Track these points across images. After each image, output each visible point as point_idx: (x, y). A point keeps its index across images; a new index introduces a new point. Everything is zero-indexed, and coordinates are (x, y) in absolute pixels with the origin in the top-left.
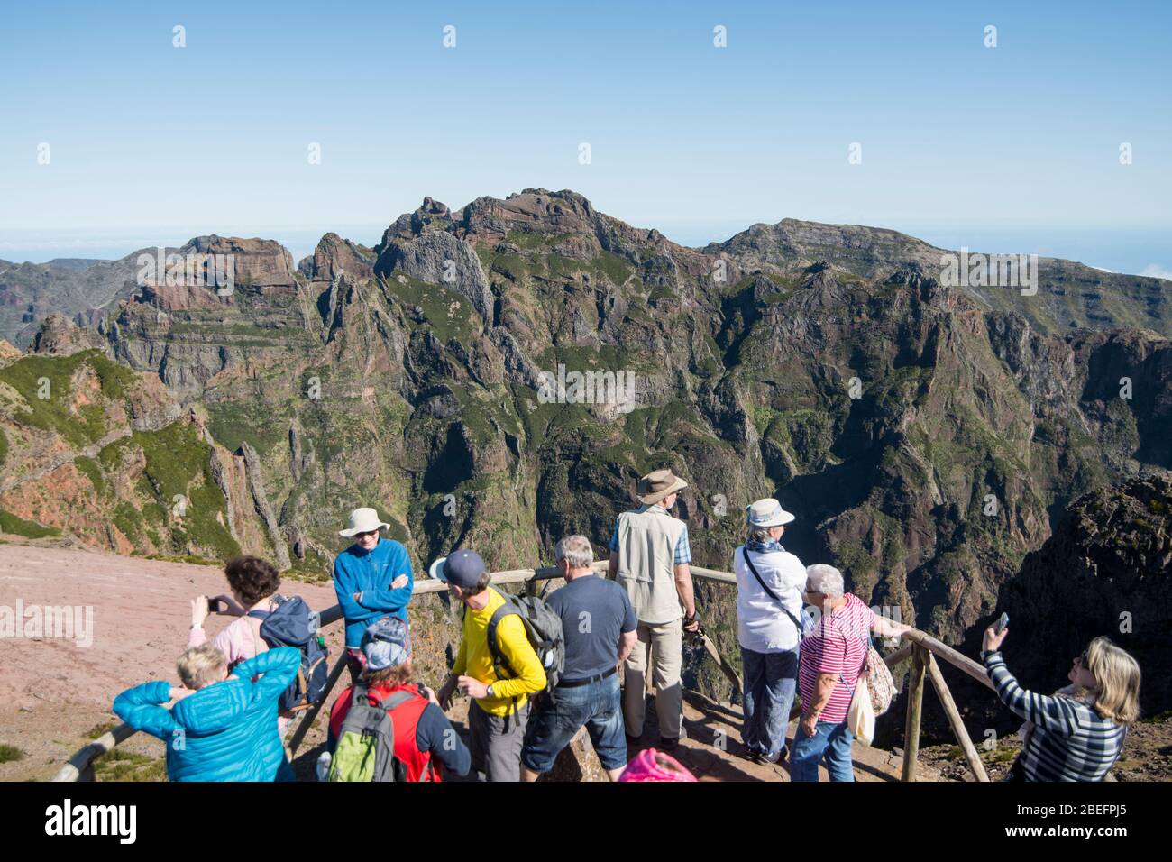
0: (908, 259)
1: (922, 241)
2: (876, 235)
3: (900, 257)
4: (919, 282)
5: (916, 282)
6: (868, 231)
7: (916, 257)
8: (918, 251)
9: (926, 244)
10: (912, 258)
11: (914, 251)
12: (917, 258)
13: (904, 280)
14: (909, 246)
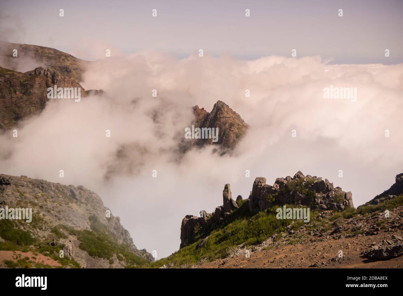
0: (63, 64)
1: (70, 55)
2: (44, 51)
3: (59, 64)
4: (49, 73)
5: (47, 74)
6: (39, 48)
7: (68, 63)
8: (68, 60)
9: (72, 57)
10: (65, 64)
11: (66, 60)
12: (68, 65)
13: (40, 73)
14: (63, 57)
